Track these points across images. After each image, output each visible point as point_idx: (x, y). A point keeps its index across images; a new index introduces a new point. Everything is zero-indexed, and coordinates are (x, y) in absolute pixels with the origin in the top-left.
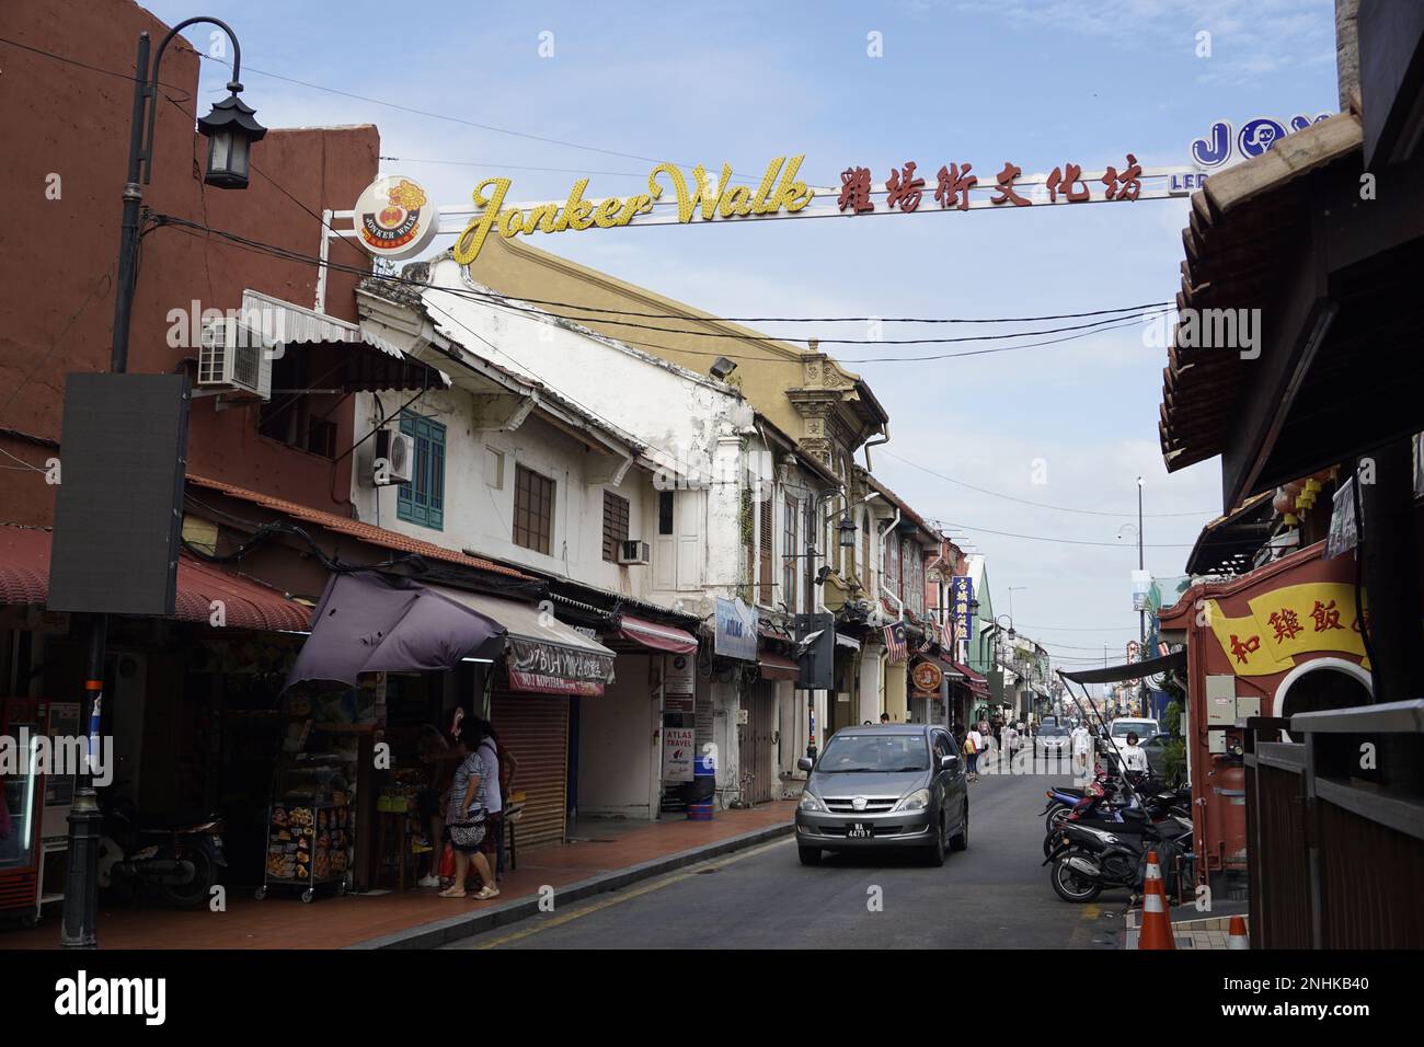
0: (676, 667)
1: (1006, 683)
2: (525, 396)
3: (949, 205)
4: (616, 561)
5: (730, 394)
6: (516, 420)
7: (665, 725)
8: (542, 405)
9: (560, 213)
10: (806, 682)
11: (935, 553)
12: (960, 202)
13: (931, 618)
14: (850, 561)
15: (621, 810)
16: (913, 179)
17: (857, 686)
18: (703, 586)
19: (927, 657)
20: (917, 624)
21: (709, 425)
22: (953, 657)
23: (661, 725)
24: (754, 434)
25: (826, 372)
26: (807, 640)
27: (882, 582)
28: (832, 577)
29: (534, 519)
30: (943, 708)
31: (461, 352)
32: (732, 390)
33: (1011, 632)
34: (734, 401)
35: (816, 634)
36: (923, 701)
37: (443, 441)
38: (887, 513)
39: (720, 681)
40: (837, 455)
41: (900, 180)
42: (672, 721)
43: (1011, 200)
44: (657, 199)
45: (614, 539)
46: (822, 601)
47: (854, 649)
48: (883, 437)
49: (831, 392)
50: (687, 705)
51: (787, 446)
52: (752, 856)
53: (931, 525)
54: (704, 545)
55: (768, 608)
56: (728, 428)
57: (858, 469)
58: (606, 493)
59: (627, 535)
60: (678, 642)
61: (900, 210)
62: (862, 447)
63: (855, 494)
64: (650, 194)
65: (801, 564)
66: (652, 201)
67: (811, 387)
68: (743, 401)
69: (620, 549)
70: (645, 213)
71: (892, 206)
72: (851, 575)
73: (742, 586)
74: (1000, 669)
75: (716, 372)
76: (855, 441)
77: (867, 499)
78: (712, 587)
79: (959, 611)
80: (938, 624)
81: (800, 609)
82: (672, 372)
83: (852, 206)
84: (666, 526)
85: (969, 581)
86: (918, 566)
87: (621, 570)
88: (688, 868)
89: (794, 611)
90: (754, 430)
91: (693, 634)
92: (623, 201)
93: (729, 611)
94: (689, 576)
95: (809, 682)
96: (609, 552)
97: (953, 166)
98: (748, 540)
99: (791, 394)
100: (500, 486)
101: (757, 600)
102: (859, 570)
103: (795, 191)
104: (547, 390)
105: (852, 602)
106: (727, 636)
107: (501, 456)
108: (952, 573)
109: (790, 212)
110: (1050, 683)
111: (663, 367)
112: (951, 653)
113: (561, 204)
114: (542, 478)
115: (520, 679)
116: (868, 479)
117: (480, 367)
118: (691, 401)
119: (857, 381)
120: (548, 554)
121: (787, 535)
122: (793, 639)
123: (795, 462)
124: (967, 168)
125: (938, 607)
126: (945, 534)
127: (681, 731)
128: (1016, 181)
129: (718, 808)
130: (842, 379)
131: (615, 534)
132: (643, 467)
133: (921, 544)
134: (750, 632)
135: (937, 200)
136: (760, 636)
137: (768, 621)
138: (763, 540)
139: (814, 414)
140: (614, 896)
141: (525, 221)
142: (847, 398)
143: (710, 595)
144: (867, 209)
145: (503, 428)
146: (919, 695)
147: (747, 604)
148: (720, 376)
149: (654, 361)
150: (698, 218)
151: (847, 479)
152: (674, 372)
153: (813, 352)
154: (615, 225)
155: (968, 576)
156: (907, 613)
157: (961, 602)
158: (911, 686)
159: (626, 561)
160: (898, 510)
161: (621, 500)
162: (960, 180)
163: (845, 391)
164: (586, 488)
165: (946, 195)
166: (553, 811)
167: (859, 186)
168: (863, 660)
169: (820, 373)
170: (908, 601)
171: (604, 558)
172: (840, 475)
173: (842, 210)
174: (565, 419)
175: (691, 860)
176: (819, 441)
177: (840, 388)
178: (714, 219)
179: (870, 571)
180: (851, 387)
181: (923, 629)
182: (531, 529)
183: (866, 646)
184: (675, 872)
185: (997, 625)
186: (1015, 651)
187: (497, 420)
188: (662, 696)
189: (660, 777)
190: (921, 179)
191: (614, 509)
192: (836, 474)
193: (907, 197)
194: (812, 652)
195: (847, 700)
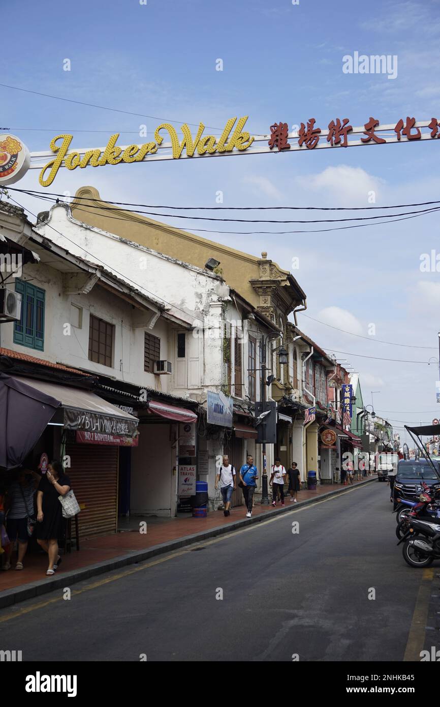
0: (185, 430)
1: (370, 441)
2: (93, 274)
3: (336, 144)
4: (152, 372)
5: (216, 278)
6: (88, 288)
7: (180, 464)
8: (103, 279)
9: (102, 154)
10: (261, 439)
11: (332, 372)
12: (342, 142)
13: (330, 406)
14: (286, 374)
15: (154, 512)
16: (314, 129)
17: (291, 442)
18: (202, 386)
19: (328, 427)
20: (323, 409)
21: (204, 296)
22: (342, 427)
23: (177, 464)
24: (230, 301)
25: (271, 270)
26: (261, 416)
27: (304, 386)
28: (276, 382)
29: (102, 346)
30: (338, 454)
31: (50, 244)
32: (217, 277)
33: (373, 414)
34: (218, 283)
35: (266, 413)
36: (327, 450)
37: (44, 299)
38: (306, 349)
39: (212, 439)
40: (278, 317)
41: (306, 130)
42: (183, 461)
43: (373, 140)
44: (160, 144)
45: (151, 360)
46: (270, 395)
47: (288, 422)
48: (304, 307)
49: (274, 281)
50: (192, 452)
51: (249, 309)
52: (227, 539)
53: (330, 357)
54: (202, 363)
55: (240, 399)
56: (215, 298)
57: (290, 324)
58: (146, 334)
59: (159, 357)
60: (185, 416)
61: (306, 148)
62: (292, 312)
63: (288, 338)
64: (155, 142)
65: (258, 374)
66: (157, 146)
67: (263, 279)
68: (224, 282)
69: (154, 365)
70: (152, 154)
71: (301, 146)
72: (287, 382)
73: (224, 386)
74: (367, 434)
75: (208, 267)
76: (288, 310)
77: (294, 339)
78: (207, 386)
79: (345, 403)
80: (335, 409)
81: (258, 399)
82: (184, 267)
83: (277, 146)
84: (182, 353)
85: (351, 386)
86: (323, 378)
87: (155, 377)
88: (186, 547)
89: (255, 400)
90: (230, 299)
91: (194, 412)
92: (140, 146)
93: (215, 399)
94: (194, 380)
95: (263, 440)
96: (148, 367)
97: (338, 120)
98: (227, 360)
99: (252, 283)
100: (80, 327)
101: (233, 394)
102: (291, 380)
103: (243, 138)
104: (106, 270)
105: (287, 396)
106: (214, 413)
107: (80, 310)
108: (342, 382)
109: (240, 151)
110: (393, 442)
111: (179, 264)
112: (342, 425)
113: (103, 149)
114: (107, 323)
115: (84, 436)
116: (295, 330)
117: (63, 254)
118: (195, 283)
119: (288, 275)
120: (111, 367)
121: (250, 358)
122: (254, 416)
123: (254, 317)
124: (346, 121)
125: (335, 400)
126: (338, 362)
127: (189, 467)
128: (376, 129)
129: (211, 510)
130: (280, 274)
131: (151, 357)
132: (167, 319)
133: (325, 367)
134: (228, 411)
135: (329, 141)
136: (234, 414)
137: (240, 406)
138: (236, 361)
139: (265, 293)
140: (136, 567)
141: (81, 161)
142: (283, 284)
143: (206, 390)
144: (286, 148)
145: (80, 292)
146: (325, 447)
147: (226, 395)
148: (211, 269)
149: (174, 261)
150: (184, 155)
151: (284, 330)
152: (185, 267)
153: (264, 259)
154: (135, 161)
155: (351, 384)
156: (318, 403)
157: (346, 398)
158: (320, 442)
159: (158, 372)
160: (312, 348)
161: (155, 338)
162: (342, 129)
163: (282, 280)
164: (134, 330)
165: (334, 138)
166: (109, 514)
167: (281, 134)
168: (293, 428)
169: (268, 271)
170: (318, 396)
171: (145, 370)
172: (280, 326)
173: (271, 148)
174: (117, 288)
175: (189, 542)
176: (268, 308)
177: (279, 279)
178: (195, 156)
179: (297, 380)
180: (285, 278)
181: (327, 412)
182: (100, 352)
183: (295, 421)
184: (178, 550)
185: (366, 411)
186: (375, 425)
187: (76, 287)
188: (177, 446)
189: (177, 494)
190: (318, 129)
191: (151, 343)
192: (277, 326)
193: (310, 140)
194: (264, 423)
195: (286, 450)
